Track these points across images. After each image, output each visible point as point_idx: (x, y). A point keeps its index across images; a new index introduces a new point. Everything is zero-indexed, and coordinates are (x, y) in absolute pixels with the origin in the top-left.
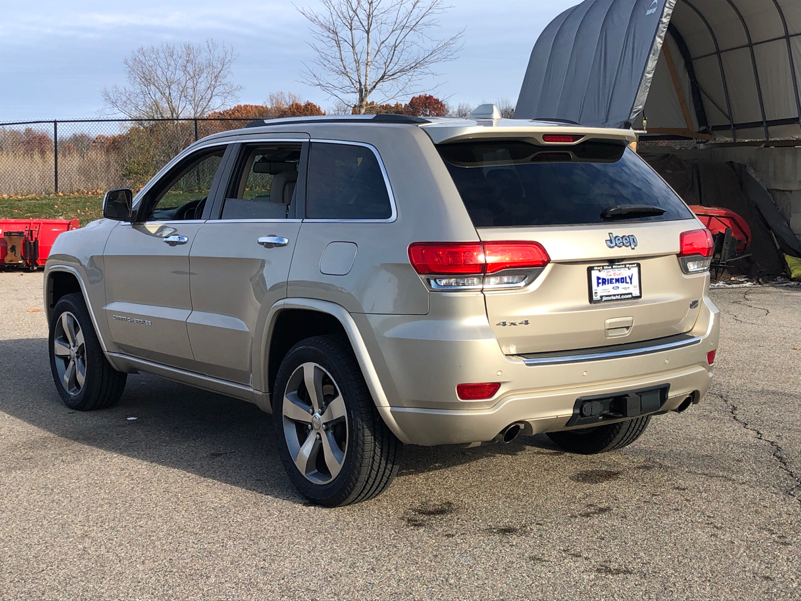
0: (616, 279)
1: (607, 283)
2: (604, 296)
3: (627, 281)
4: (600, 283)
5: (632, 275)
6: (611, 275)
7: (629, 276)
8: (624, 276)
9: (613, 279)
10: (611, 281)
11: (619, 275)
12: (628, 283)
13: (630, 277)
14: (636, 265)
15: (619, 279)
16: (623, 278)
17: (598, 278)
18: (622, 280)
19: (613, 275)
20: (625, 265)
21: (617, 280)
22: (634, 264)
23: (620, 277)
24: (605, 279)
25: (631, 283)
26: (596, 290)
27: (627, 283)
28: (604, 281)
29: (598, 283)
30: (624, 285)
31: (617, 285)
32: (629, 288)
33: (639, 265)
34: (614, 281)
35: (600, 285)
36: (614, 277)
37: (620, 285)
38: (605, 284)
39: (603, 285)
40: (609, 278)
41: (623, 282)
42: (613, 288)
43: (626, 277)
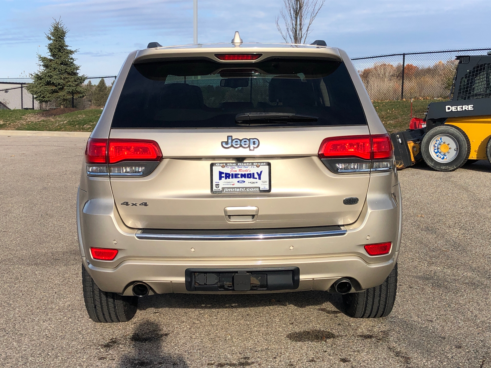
0: (242, 174)
1: (231, 177)
2: (226, 188)
3: (255, 177)
4: (223, 177)
5: (261, 172)
6: (236, 171)
7: (257, 173)
8: (252, 172)
9: (239, 174)
10: (236, 176)
11: (246, 171)
12: (256, 178)
13: (259, 173)
14: (265, 164)
15: (245, 174)
16: (250, 174)
17: (221, 173)
18: (250, 176)
19: (238, 171)
20: (253, 163)
21: (243, 176)
22: (264, 163)
23: (246, 173)
24: (229, 174)
25: (260, 179)
26: (219, 182)
27: (254, 178)
28: (228, 176)
29: (220, 178)
30: (252, 180)
31: (243, 179)
32: (257, 182)
33: (269, 164)
34: (239, 176)
35: (223, 179)
36: (240, 173)
37: (246, 180)
38: (229, 178)
39: (226, 178)
40: (234, 173)
41: (250, 177)
42: (238, 182)
43: (253, 174)
